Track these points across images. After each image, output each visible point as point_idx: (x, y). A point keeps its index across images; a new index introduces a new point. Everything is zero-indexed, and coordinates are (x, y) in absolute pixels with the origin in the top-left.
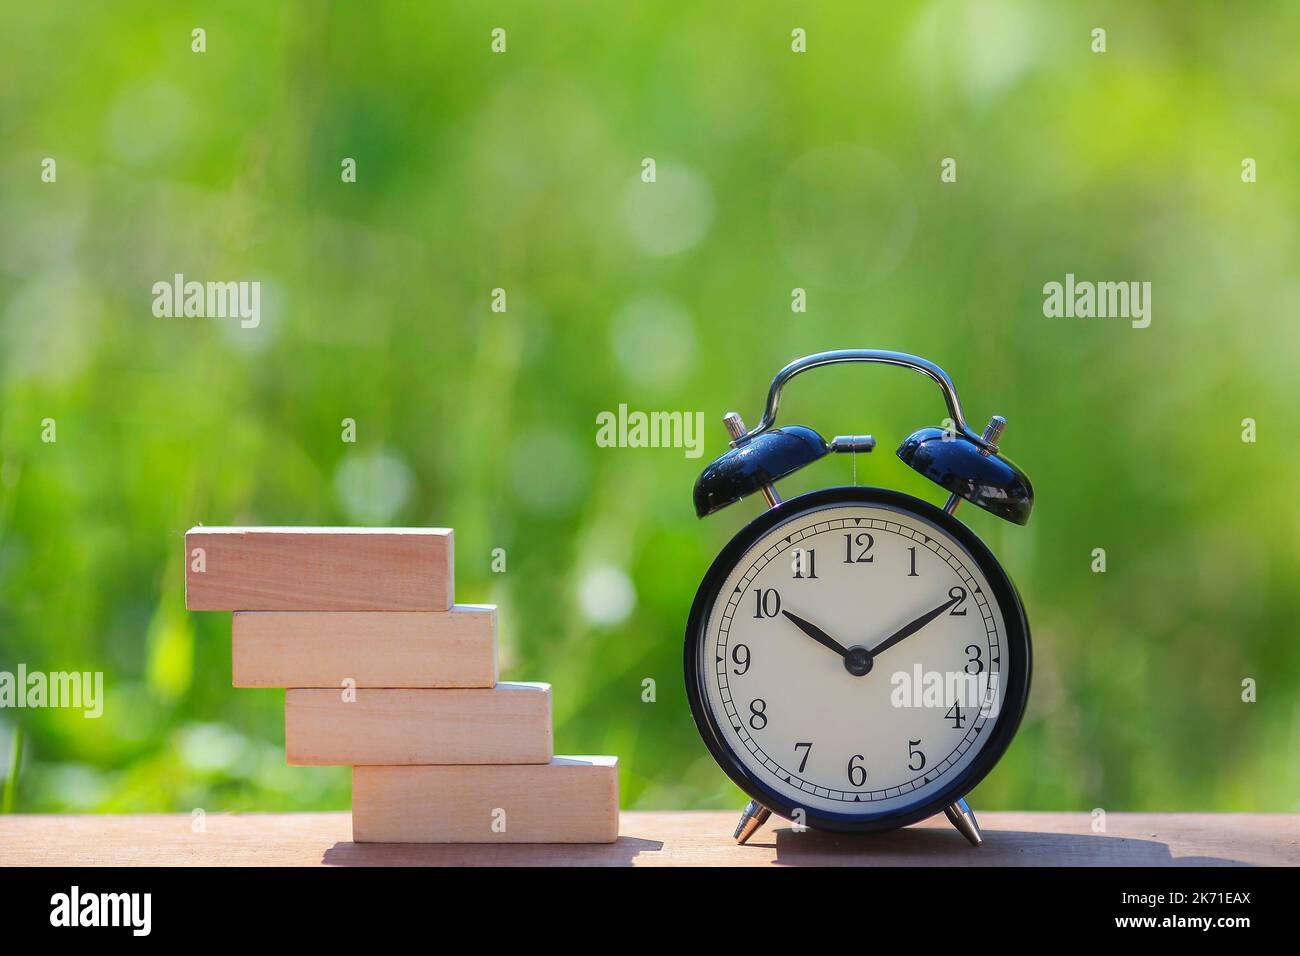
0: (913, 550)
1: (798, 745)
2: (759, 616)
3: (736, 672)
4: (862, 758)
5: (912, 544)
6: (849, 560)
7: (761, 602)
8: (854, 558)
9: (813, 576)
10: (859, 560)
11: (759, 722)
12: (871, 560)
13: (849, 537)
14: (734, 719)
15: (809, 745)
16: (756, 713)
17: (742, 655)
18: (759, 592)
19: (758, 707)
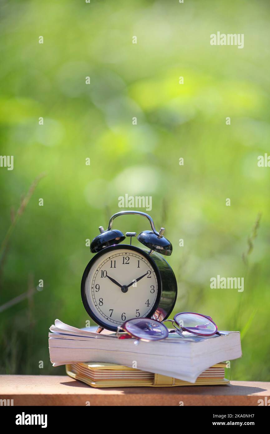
0: (139, 261)
1: (110, 310)
2: (102, 277)
3: (96, 291)
4: (125, 314)
5: (139, 260)
6: (124, 263)
7: (103, 274)
8: (125, 263)
9: (115, 267)
10: (126, 263)
11: (101, 304)
12: (129, 263)
13: (124, 257)
14: (95, 303)
15: (113, 310)
16: (100, 302)
17: (98, 287)
18: (102, 271)
19: (101, 300)
